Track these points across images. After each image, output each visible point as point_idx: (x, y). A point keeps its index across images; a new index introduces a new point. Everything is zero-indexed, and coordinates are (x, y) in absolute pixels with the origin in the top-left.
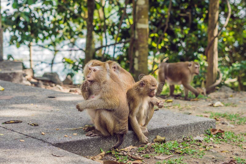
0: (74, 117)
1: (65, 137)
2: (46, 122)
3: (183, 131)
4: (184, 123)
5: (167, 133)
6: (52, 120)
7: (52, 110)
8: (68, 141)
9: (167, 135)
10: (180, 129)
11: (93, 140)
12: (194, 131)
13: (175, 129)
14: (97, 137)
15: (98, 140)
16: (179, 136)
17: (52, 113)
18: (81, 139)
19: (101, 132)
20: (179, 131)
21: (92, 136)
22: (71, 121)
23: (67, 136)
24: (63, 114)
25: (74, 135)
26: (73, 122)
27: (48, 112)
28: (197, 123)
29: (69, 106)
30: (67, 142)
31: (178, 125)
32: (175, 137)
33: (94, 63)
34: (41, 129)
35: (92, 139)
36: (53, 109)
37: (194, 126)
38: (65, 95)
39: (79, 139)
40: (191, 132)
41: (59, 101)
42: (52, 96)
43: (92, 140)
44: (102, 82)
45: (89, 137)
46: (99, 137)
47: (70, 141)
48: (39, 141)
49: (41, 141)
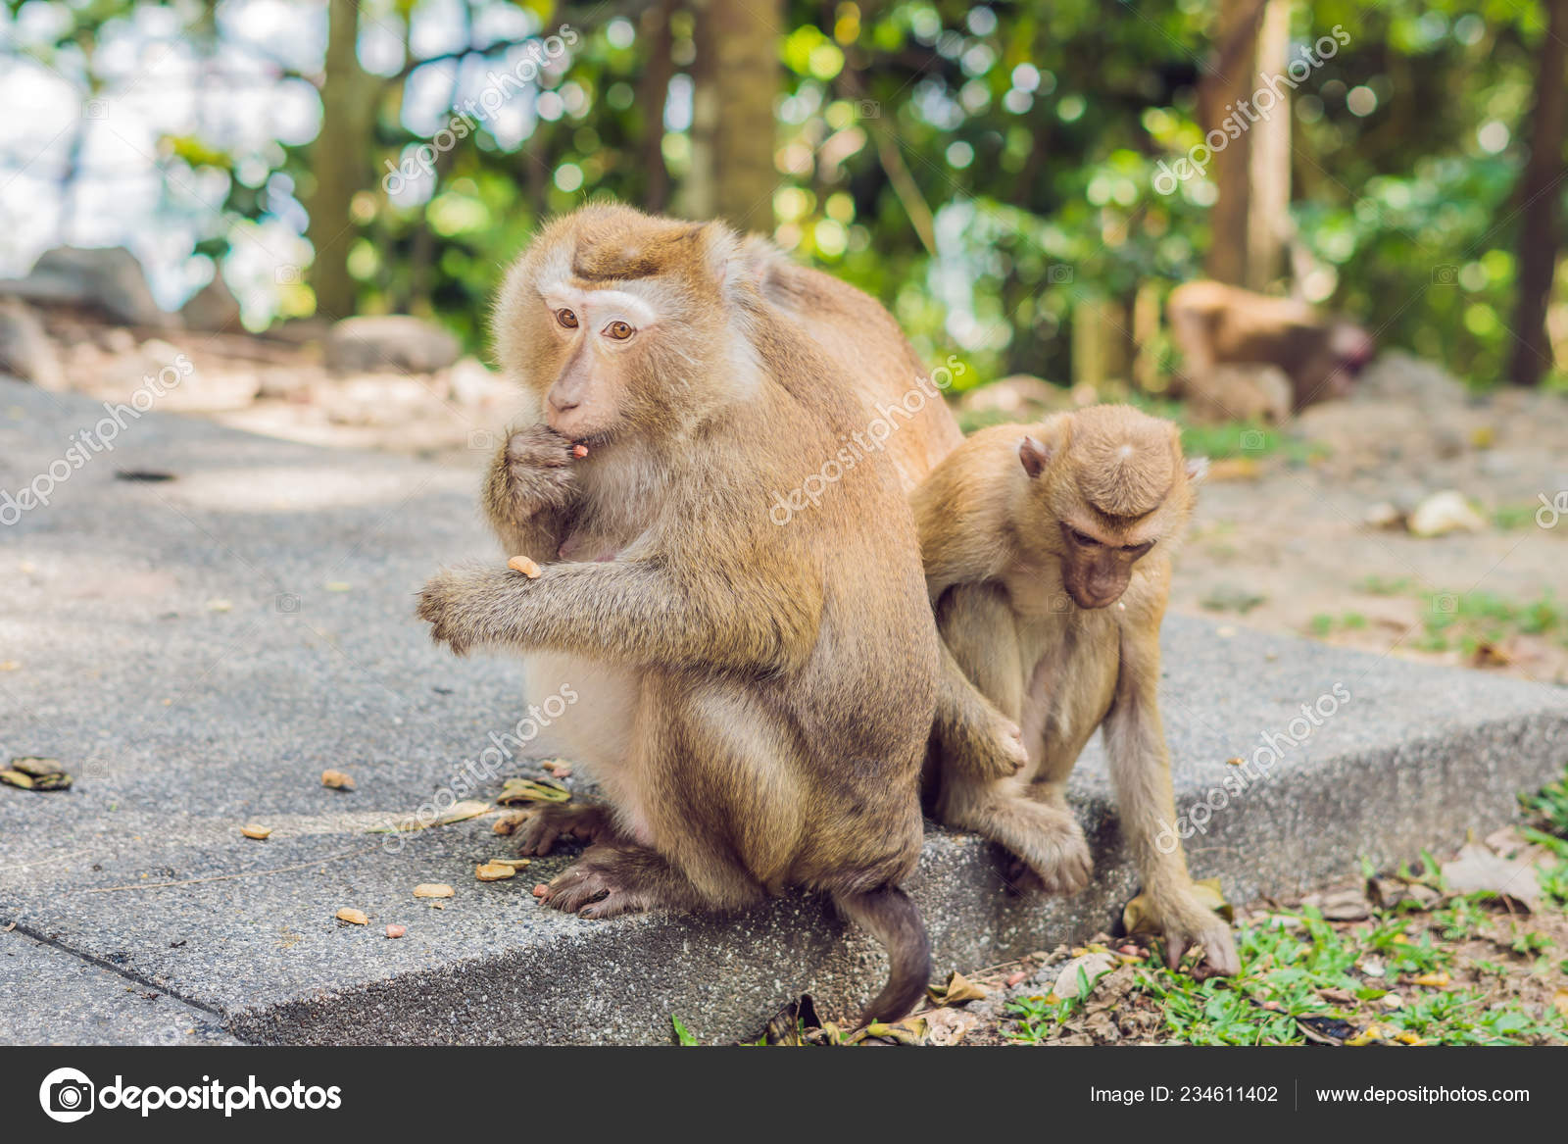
0: (375, 679)
1: (344, 923)
2: (133, 743)
3: (1356, 812)
4: (1360, 739)
5: (1229, 844)
6: (184, 723)
7: (173, 608)
8: (381, 972)
9: (1230, 856)
10: (1334, 796)
11: (613, 954)
12: (1445, 803)
13: (1297, 798)
14: (643, 918)
15: (657, 943)
16: (1328, 861)
17: (178, 642)
18: (499, 950)
19: (681, 875)
20: (1329, 811)
21: (596, 908)
22: (357, 733)
23: (359, 916)
24: (267, 646)
25: (424, 900)
26: (382, 746)
27: (137, 626)
28: (1467, 738)
29: (305, 565)
30: (374, 988)
31: (1321, 758)
32: (1296, 865)
33: (595, 251)
34: (101, 826)
35: (599, 936)
36: (176, 602)
37: (1446, 761)
38: (254, 450)
39: (477, 950)
40: (1419, 815)
41: (215, 515)
42: (151, 465)
43: (604, 950)
44: (690, 424)
45: (571, 926)
46: (664, 913)
47: (403, 979)
48: (101, 978)
49: (119, 985)
